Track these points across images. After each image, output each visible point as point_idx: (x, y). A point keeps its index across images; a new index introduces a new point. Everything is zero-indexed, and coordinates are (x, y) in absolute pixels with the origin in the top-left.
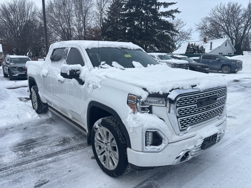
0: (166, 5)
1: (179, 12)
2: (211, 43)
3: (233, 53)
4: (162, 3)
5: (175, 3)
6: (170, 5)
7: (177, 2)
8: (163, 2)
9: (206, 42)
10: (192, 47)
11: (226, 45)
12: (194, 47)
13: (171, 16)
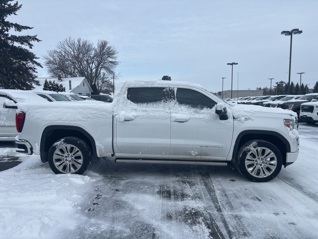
0: (19, 28)
1: (38, 40)
2: (70, 82)
3: (91, 93)
4: (12, 24)
5: (31, 28)
6: (24, 29)
7: (33, 28)
8: (14, 23)
9: (62, 80)
10: (51, 85)
11: (84, 85)
12: (54, 86)
13: (27, 44)
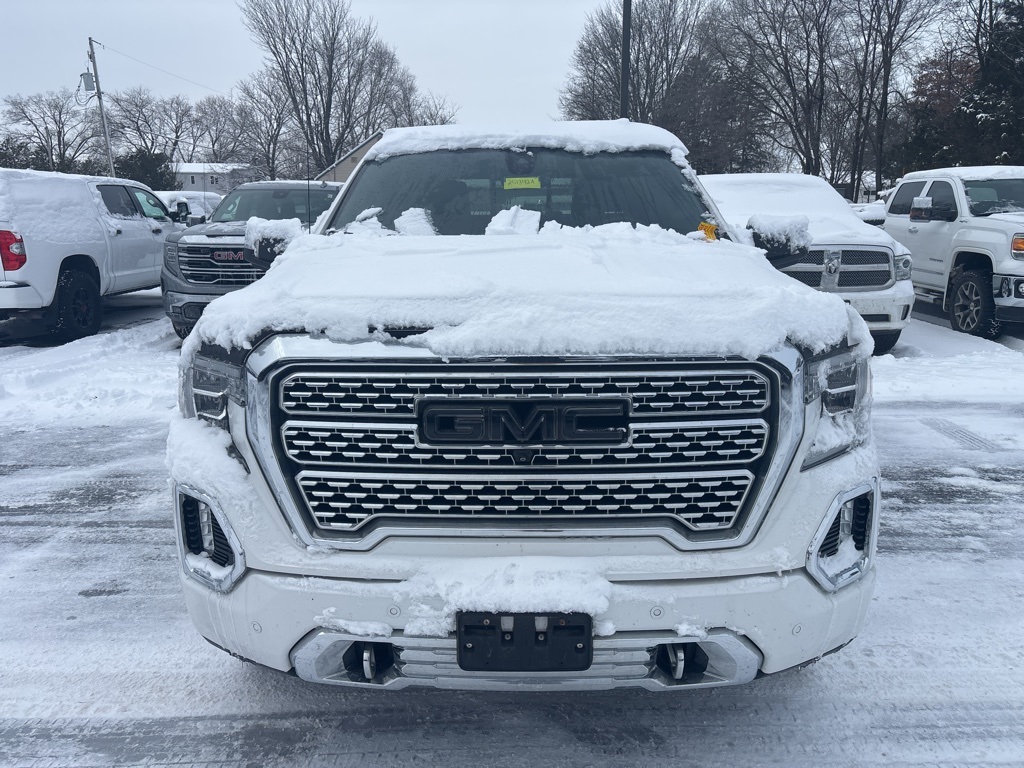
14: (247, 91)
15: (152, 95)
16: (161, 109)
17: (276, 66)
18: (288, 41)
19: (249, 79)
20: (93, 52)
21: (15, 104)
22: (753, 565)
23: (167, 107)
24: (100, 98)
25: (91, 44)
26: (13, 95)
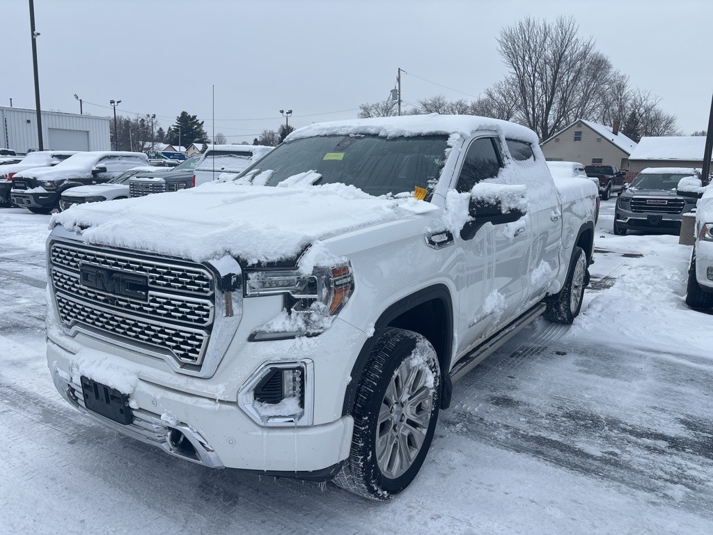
14: (490, 95)
15: (446, 100)
16: (450, 109)
17: (514, 76)
18: (527, 58)
19: (492, 87)
20: (400, 77)
21: (365, 109)
22: (205, 391)
23: (454, 107)
24: (399, 104)
25: (399, 72)
26: (365, 104)
